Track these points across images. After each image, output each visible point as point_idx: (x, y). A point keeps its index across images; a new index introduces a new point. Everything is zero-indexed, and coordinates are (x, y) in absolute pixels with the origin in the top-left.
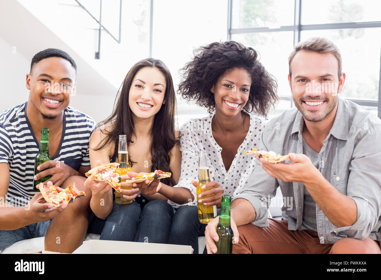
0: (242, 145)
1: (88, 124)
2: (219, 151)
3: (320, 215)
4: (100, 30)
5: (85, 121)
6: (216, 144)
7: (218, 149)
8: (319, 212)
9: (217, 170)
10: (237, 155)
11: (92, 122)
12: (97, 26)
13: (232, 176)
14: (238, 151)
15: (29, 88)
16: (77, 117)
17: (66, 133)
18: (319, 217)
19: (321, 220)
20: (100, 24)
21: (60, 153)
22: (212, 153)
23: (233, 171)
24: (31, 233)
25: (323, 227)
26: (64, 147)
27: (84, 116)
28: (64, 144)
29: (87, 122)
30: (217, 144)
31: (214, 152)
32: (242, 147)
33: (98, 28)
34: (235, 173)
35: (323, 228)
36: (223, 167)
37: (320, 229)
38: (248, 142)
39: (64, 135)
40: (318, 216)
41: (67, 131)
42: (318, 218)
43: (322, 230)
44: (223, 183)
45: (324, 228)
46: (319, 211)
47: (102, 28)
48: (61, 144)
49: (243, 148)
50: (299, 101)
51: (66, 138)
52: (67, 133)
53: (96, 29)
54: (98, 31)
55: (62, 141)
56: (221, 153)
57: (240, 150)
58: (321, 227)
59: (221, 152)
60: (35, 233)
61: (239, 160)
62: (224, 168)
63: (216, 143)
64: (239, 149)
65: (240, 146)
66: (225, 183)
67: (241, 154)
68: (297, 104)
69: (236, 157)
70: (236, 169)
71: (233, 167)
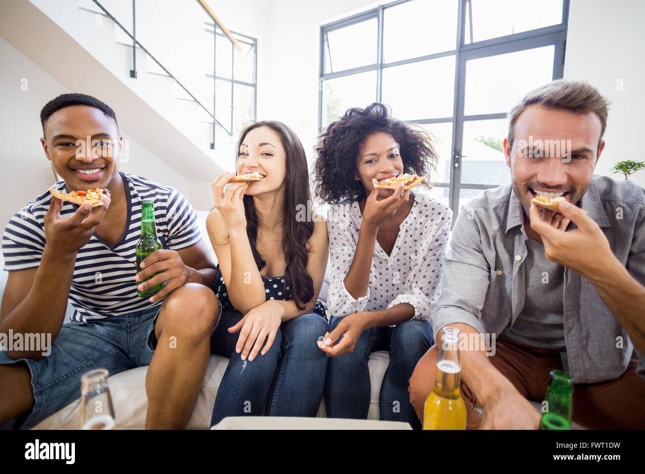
0: (407, 219)
3: (572, 339)
4: (214, 124)
8: (569, 336)
10: (402, 233)
12: (212, 120)
13: (398, 260)
14: (401, 227)
17: (132, 211)
18: (570, 342)
19: (574, 347)
20: (214, 118)
23: (398, 254)
25: (579, 357)
26: (132, 231)
28: (132, 226)
32: (407, 223)
33: (213, 122)
34: (401, 257)
35: (578, 360)
36: (382, 252)
37: (574, 360)
38: (415, 216)
39: (130, 214)
40: (568, 341)
42: (568, 344)
43: (577, 362)
44: (387, 269)
45: (581, 359)
46: (569, 334)
47: (216, 122)
48: (128, 227)
49: (409, 224)
50: (524, 188)
51: (133, 218)
52: (134, 212)
53: (211, 123)
54: (212, 125)
55: (129, 222)
57: (403, 227)
58: (574, 358)
61: (404, 239)
62: (384, 253)
64: (402, 225)
65: (404, 222)
66: (390, 269)
67: (407, 231)
68: (519, 191)
69: (400, 235)
70: (402, 251)
71: (398, 248)
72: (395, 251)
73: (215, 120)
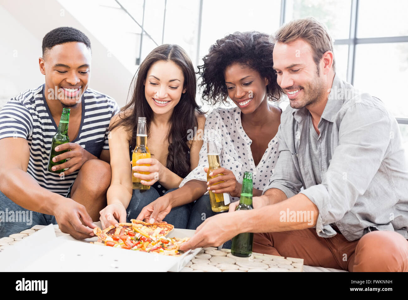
0: (274, 139)
1: (109, 105)
2: (248, 144)
4: (142, 35)
5: (106, 101)
6: (245, 136)
7: (248, 141)
9: (246, 164)
10: (268, 150)
11: (113, 103)
12: (140, 31)
13: (261, 171)
14: (269, 145)
15: (44, 73)
16: (97, 98)
21: (80, 137)
22: (241, 146)
23: (263, 166)
24: (47, 220)
27: (105, 97)
28: (84, 127)
29: (108, 102)
30: (247, 136)
31: (243, 145)
32: (273, 141)
34: (264, 169)
36: (252, 161)
39: (84, 117)
41: (87, 114)
47: (144, 33)
48: (81, 127)
49: (275, 142)
51: (86, 120)
52: (86, 116)
53: (138, 34)
55: (82, 124)
56: (251, 146)
57: (271, 145)
59: (250, 144)
60: (51, 221)
61: (269, 155)
62: (253, 163)
63: (246, 134)
64: (270, 143)
65: (272, 140)
67: (272, 149)
69: (267, 152)
70: (266, 164)
71: (263, 162)
72: (261, 163)
73: (143, 30)
